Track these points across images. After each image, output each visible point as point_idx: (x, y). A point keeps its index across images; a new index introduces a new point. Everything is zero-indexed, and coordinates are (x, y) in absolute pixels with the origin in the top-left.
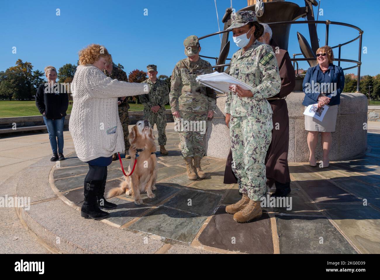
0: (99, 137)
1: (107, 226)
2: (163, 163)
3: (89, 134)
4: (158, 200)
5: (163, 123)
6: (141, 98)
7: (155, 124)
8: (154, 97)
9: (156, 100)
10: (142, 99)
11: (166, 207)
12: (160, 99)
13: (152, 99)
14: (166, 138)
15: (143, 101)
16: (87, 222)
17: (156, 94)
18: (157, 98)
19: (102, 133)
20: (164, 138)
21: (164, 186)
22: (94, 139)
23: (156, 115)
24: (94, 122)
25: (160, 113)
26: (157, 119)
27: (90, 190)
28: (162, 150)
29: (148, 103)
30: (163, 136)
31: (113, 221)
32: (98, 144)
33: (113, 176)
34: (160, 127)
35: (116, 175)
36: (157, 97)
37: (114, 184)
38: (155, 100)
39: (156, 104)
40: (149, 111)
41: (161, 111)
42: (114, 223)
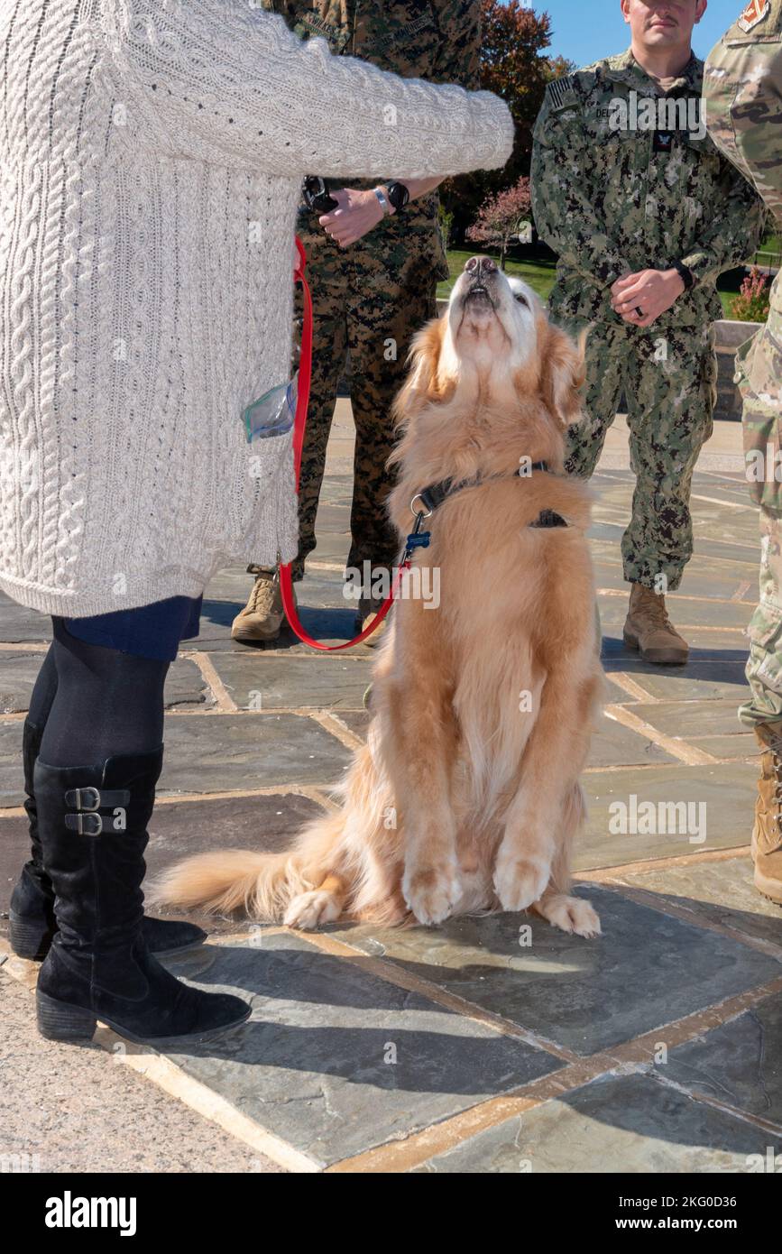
0: (189, 447)
1: (219, 1144)
2: (648, 731)
3: (126, 419)
4: (607, 1016)
5: (686, 415)
6: (546, 195)
7: (620, 420)
8: (650, 198)
9: (662, 230)
10: (553, 206)
11: (676, 1086)
12: (690, 224)
13: (634, 212)
14: (689, 538)
15: (559, 221)
16: (77, 1081)
17: (671, 175)
18: (672, 213)
19: (215, 420)
20: (675, 532)
21: (659, 917)
22: (159, 464)
23: (643, 345)
24: (166, 338)
25: (678, 336)
26: (640, 377)
27: (102, 833)
28: (642, 621)
29: (591, 243)
30: (669, 516)
31: (263, 1111)
32: (175, 502)
33: (270, 762)
34: (662, 440)
35: (291, 760)
36: (670, 202)
37: (274, 824)
38: (651, 226)
39: (659, 255)
40: (596, 305)
41: (689, 319)
42: (273, 1130)
